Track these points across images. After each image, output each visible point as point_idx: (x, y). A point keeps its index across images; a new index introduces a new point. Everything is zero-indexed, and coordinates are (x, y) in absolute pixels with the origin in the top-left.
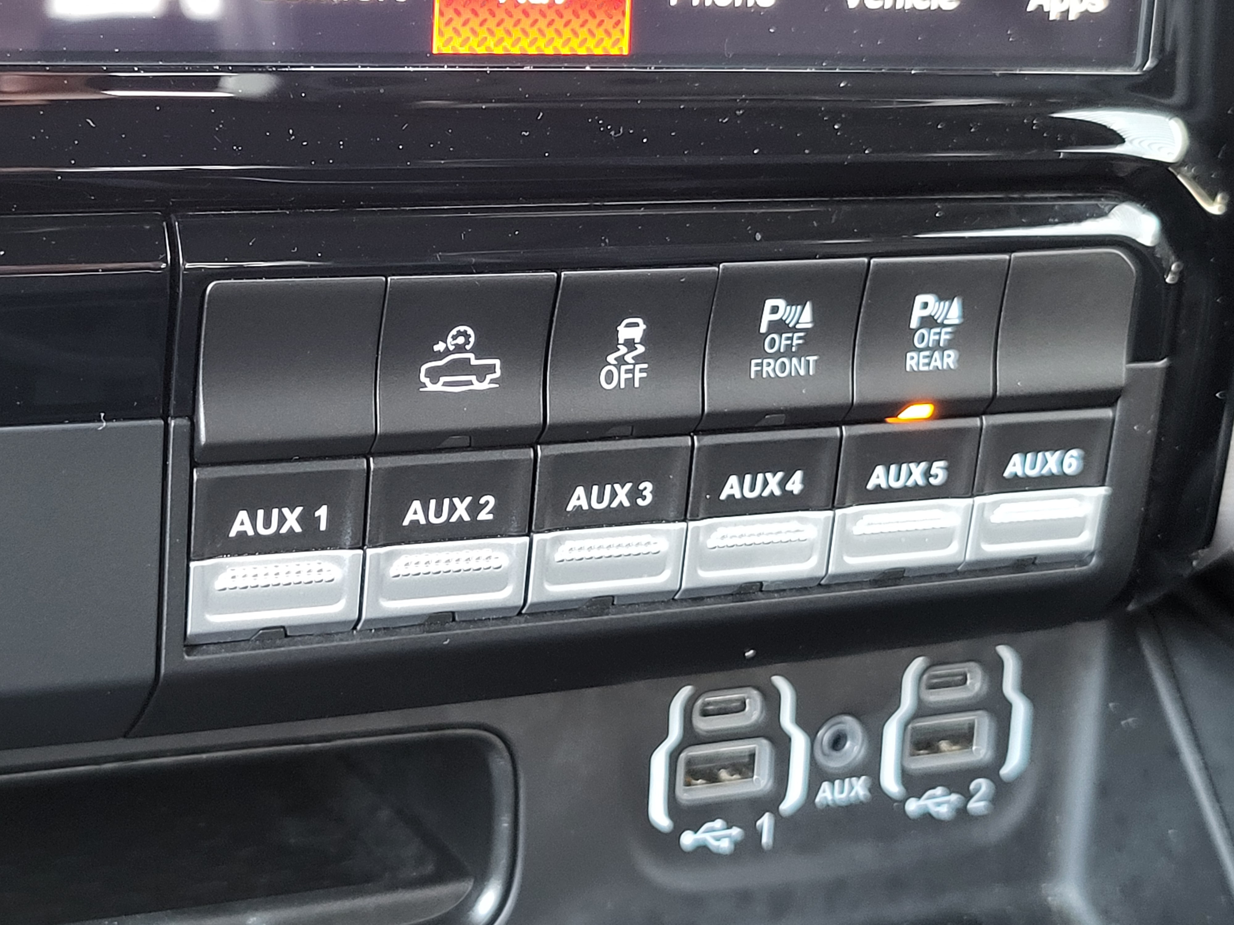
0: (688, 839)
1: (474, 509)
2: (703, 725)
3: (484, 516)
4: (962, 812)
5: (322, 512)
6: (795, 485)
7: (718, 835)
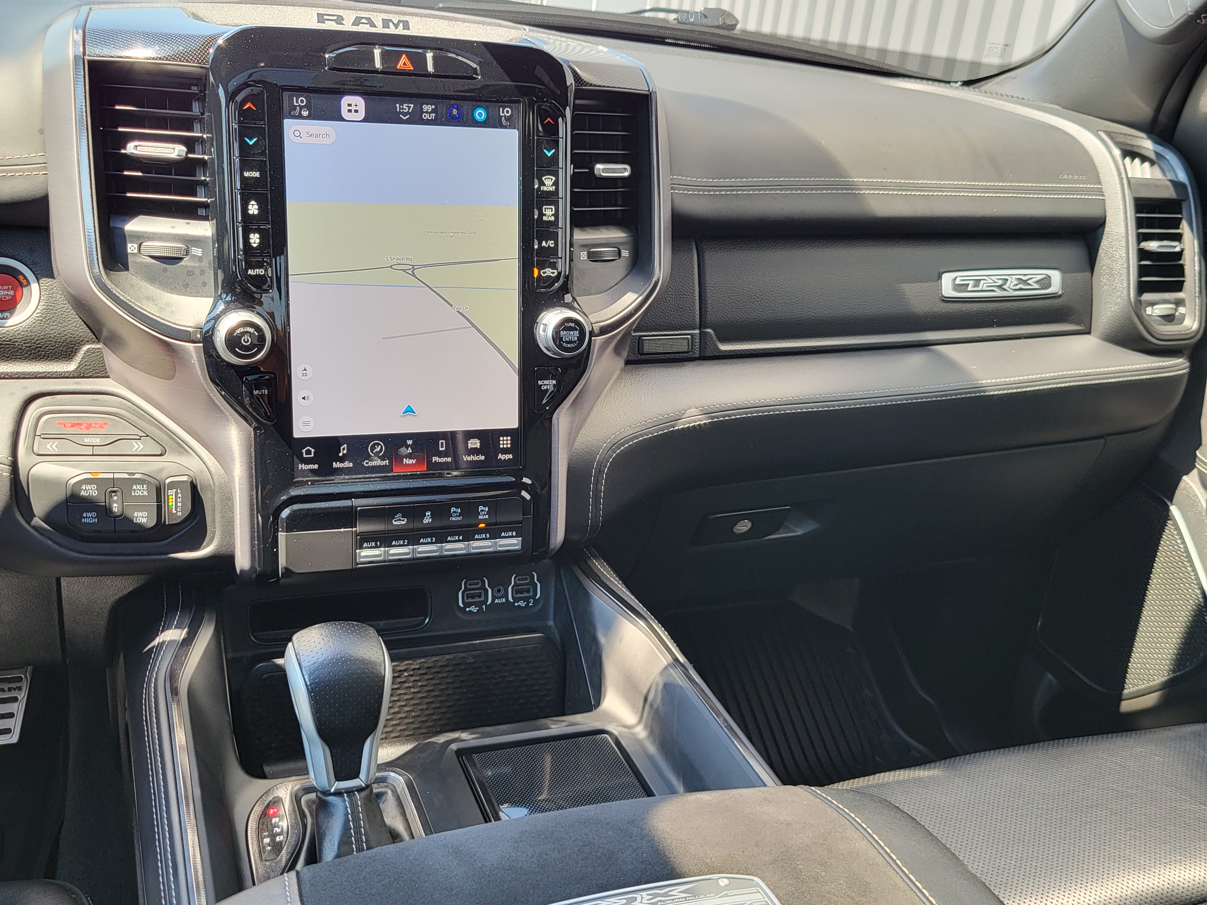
0: (467, 609)
1: (404, 542)
2: (469, 587)
3: (406, 543)
4: (527, 605)
5: (378, 543)
6: (461, 538)
7: (474, 609)
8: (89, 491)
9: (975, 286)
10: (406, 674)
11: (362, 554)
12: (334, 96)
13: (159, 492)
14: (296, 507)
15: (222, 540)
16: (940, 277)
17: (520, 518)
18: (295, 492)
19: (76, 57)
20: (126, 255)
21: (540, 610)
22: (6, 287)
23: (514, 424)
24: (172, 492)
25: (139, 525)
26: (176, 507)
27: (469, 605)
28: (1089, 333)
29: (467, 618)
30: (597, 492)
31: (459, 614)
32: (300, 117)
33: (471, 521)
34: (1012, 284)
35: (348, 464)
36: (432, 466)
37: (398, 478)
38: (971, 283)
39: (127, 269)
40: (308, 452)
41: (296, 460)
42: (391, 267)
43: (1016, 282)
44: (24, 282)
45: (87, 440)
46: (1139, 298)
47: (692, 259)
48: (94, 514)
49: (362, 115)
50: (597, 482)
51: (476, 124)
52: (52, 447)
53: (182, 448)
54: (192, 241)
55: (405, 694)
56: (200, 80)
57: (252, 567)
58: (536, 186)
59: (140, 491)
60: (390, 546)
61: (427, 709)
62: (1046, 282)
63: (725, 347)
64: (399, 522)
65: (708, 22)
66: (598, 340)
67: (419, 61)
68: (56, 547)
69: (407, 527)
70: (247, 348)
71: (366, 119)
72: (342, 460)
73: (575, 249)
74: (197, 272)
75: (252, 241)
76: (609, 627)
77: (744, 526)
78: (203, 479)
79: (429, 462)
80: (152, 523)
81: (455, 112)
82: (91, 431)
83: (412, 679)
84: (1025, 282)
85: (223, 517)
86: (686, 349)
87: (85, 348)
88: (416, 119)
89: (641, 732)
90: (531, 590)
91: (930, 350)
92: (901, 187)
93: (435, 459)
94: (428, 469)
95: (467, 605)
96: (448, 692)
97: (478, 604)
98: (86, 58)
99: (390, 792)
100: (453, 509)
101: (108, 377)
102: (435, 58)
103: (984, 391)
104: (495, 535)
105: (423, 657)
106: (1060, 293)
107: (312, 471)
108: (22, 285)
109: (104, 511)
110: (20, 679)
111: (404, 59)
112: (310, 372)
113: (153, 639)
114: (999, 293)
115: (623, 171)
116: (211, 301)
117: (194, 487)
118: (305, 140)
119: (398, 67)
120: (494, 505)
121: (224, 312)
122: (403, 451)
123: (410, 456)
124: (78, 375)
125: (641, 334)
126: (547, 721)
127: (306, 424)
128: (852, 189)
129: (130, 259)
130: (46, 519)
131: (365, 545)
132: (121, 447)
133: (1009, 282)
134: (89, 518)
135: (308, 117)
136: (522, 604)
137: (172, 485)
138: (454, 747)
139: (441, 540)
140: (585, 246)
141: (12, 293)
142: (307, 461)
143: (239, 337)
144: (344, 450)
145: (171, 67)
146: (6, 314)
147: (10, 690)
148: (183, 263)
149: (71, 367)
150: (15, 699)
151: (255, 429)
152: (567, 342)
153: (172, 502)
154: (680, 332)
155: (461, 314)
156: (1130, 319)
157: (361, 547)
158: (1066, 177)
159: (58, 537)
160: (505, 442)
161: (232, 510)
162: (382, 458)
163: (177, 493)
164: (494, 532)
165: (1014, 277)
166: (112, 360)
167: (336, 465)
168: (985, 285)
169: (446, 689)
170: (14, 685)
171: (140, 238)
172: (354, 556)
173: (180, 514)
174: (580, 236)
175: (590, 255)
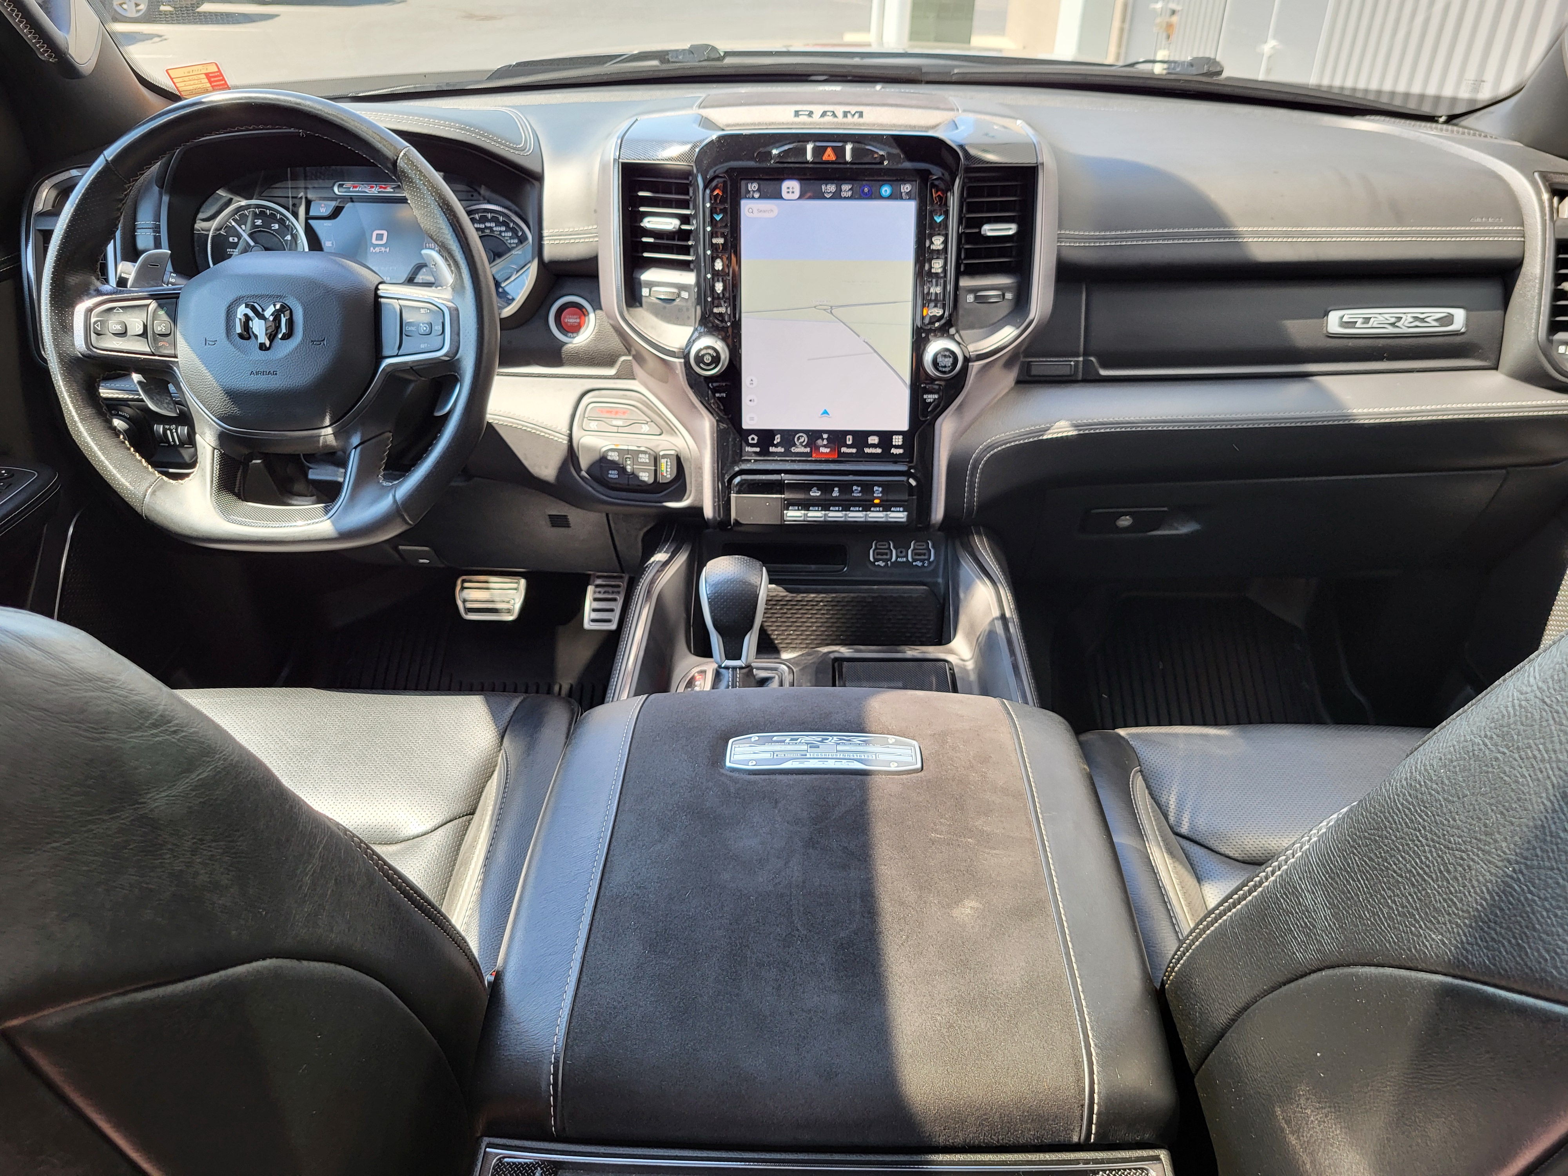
0: (877, 563)
1: (819, 508)
2: (878, 547)
4: (923, 565)
5: (800, 507)
7: (882, 564)
8: (613, 456)
9: (1363, 323)
10: (821, 604)
11: (788, 515)
12: (776, 182)
13: (656, 460)
14: (745, 477)
15: (696, 496)
16: (1326, 314)
17: (906, 497)
18: (745, 466)
19: (614, 159)
20: (641, 296)
21: (933, 570)
22: (575, 317)
23: (905, 426)
24: (663, 461)
25: (644, 481)
26: (667, 471)
27: (878, 560)
28: (1496, 368)
29: (878, 569)
30: (972, 483)
31: (870, 566)
32: (753, 198)
33: (868, 497)
34: (1407, 322)
35: (780, 450)
36: (840, 454)
37: (816, 461)
38: (1360, 321)
39: (641, 305)
40: (753, 439)
41: (744, 444)
42: (815, 307)
43: (1412, 320)
44: (586, 313)
45: (615, 422)
46: (1551, 338)
47: (1081, 299)
48: (616, 472)
49: (797, 194)
50: (973, 475)
51: (881, 197)
52: (593, 425)
53: (672, 431)
54: (682, 287)
55: (821, 618)
56: (687, 174)
57: (714, 516)
58: (927, 245)
59: (644, 458)
60: (808, 510)
61: (836, 631)
62: (1448, 320)
63: (1104, 372)
64: (815, 493)
65: (1194, 71)
66: (976, 366)
67: (840, 152)
68: (593, 492)
69: (821, 498)
70: (708, 365)
71: (801, 197)
72: (776, 446)
73: (961, 293)
74: (684, 309)
75: (717, 289)
76: (969, 586)
77: (1125, 522)
78: (685, 454)
79: (839, 452)
80: (651, 481)
81: (866, 190)
82: (618, 416)
83: (826, 608)
84: (1423, 320)
85: (696, 480)
86: (1068, 373)
87: (623, 358)
88: (837, 196)
89: (970, 665)
90: (927, 554)
91: (1309, 381)
92: (1287, 234)
93: (844, 450)
94: (838, 457)
95: (876, 560)
96: (852, 621)
97: (885, 561)
98: (621, 160)
99: (777, 677)
100: (855, 488)
101: (634, 379)
102: (853, 150)
103: (1355, 420)
104: (887, 509)
105: (824, 593)
106: (1463, 330)
107: (755, 453)
108: (585, 315)
109: (622, 470)
110: (619, 586)
111: (829, 151)
112: (755, 382)
113: (649, 559)
114: (1391, 330)
115: (1011, 229)
116: (691, 329)
117: (678, 458)
118: (756, 214)
119: (824, 159)
120: (886, 487)
121: (698, 338)
122: (819, 442)
123: (825, 446)
124: (617, 377)
125: (1030, 360)
126: (906, 648)
127: (752, 419)
128: (1235, 238)
129: (644, 300)
130: (587, 473)
131: (790, 508)
132: (635, 428)
133: (1403, 320)
134: (613, 474)
135: (760, 198)
136: (919, 564)
137: (664, 456)
138: (832, 656)
139: (846, 509)
140: (973, 290)
141: (578, 321)
142: (753, 445)
143: (703, 356)
144: (778, 438)
145: (672, 166)
146: (575, 335)
147: (613, 592)
148: (675, 303)
149: (612, 372)
150: (615, 600)
151: (717, 421)
152: (942, 367)
153: (663, 468)
154: (1064, 359)
155: (867, 343)
156: (1536, 357)
157: (788, 509)
158: (1479, 220)
159: (595, 485)
160: (898, 440)
161: (701, 476)
162: (805, 446)
163: (667, 462)
164: (886, 506)
165: (1409, 315)
166: (637, 368)
167: (772, 449)
168: (1376, 322)
169: (851, 618)
170: (616, 590)
171: (651, 285)
172: (782, 515)
173: (669, 476)
174: (965, 282)
175: (976, 297)
